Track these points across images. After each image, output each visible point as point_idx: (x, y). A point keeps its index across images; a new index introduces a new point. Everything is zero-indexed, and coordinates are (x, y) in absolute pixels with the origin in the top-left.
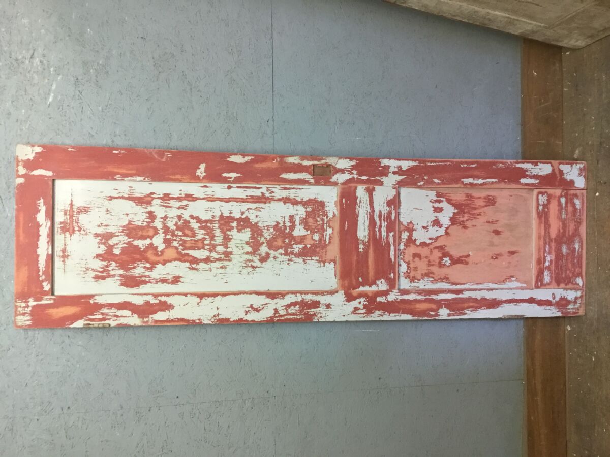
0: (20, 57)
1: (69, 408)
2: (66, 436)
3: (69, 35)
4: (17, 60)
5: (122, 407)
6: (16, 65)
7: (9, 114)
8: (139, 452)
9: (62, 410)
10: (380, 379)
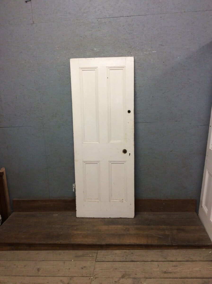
0: (132, 53)
1: (39, 71)
2: (32, 71)
3: (139, 66)
4: (131, 53)
5: (40, 84)
6: (129, 52)
7: (116, 51)
8: (28, 90)
9: (39, 69)
10: (49, 156)
